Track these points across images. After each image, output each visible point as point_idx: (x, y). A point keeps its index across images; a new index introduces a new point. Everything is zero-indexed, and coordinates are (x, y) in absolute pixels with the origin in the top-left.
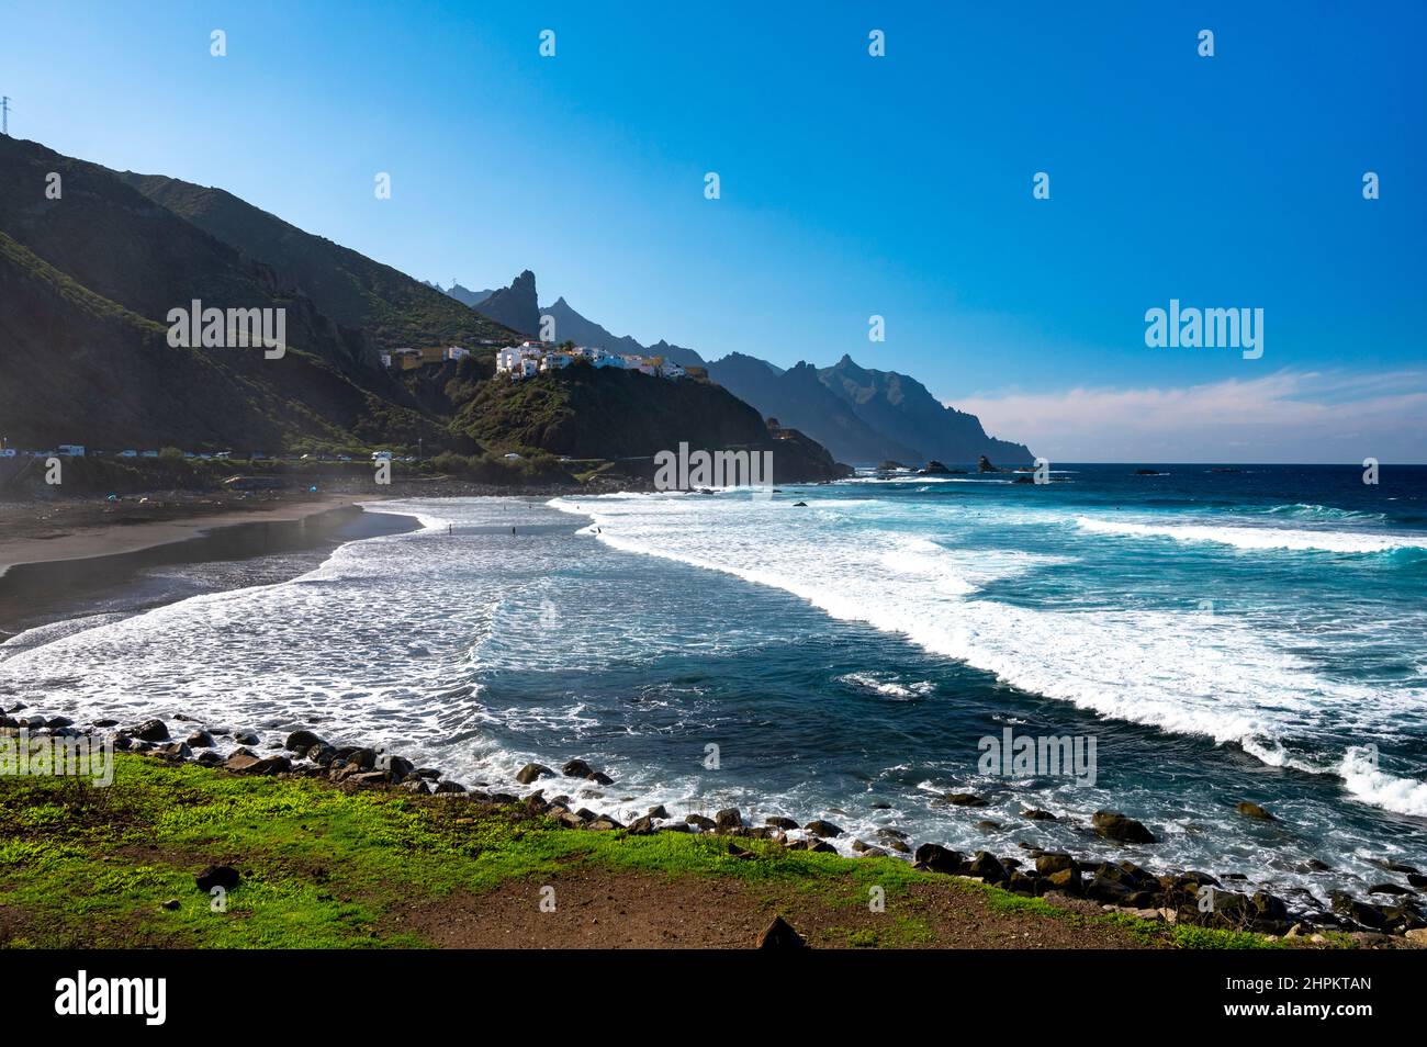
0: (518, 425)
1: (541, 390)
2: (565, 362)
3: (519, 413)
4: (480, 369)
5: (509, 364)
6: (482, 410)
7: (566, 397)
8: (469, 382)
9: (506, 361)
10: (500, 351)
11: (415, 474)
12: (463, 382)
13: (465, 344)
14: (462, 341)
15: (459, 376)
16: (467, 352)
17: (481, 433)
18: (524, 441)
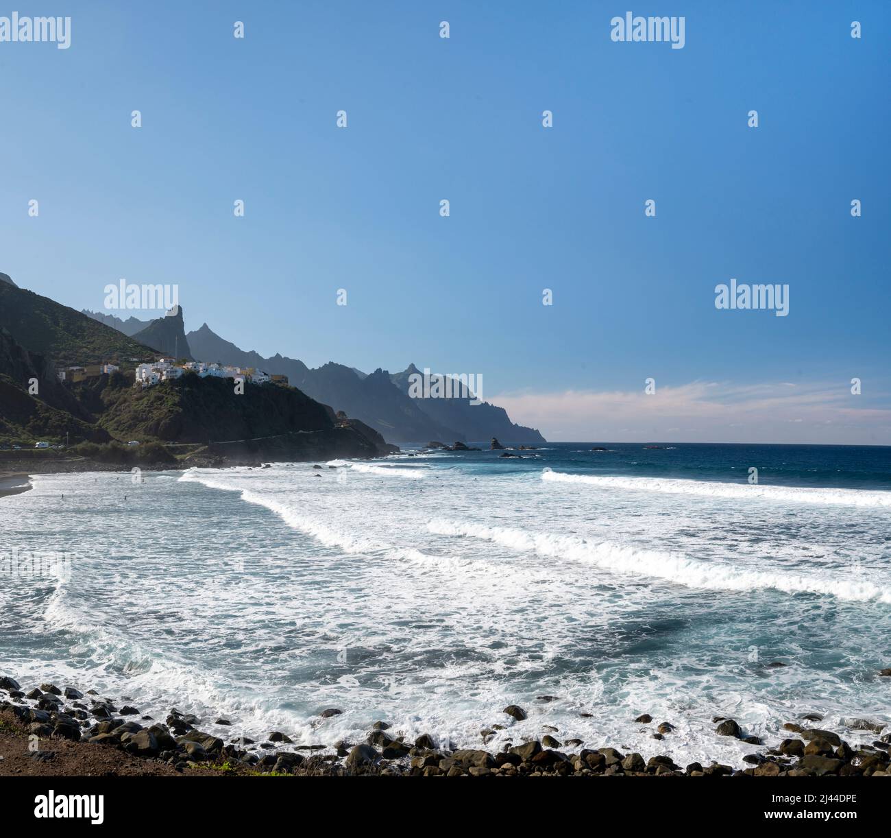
0: (143, 420)
1: (161, 394)
2: (179, 374)
3: (144, 412)
4: (123, 380)
5: (144, 375)
6: (120, 410)
7: (177, 399)
8: (117, 389)
9: (143, 373)
10: (137, 367)
11: (62, 457)
12: (113, 390)
13: (119, 362)
14: (117, 359)
15: (111, 385)
16: (117, 368)
17: (118, 426)
18: (147, 431)
